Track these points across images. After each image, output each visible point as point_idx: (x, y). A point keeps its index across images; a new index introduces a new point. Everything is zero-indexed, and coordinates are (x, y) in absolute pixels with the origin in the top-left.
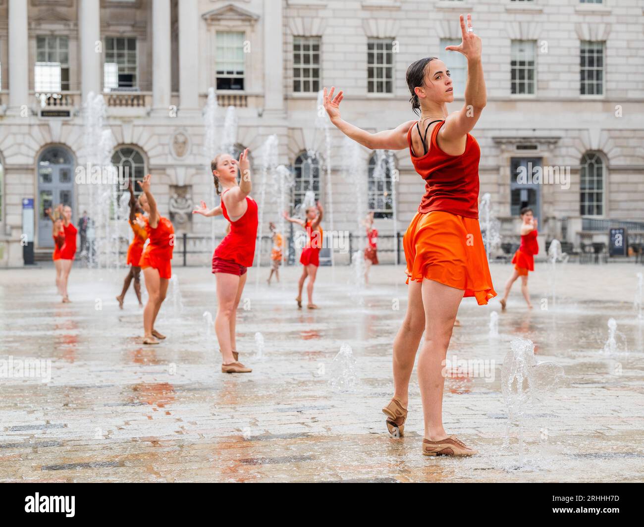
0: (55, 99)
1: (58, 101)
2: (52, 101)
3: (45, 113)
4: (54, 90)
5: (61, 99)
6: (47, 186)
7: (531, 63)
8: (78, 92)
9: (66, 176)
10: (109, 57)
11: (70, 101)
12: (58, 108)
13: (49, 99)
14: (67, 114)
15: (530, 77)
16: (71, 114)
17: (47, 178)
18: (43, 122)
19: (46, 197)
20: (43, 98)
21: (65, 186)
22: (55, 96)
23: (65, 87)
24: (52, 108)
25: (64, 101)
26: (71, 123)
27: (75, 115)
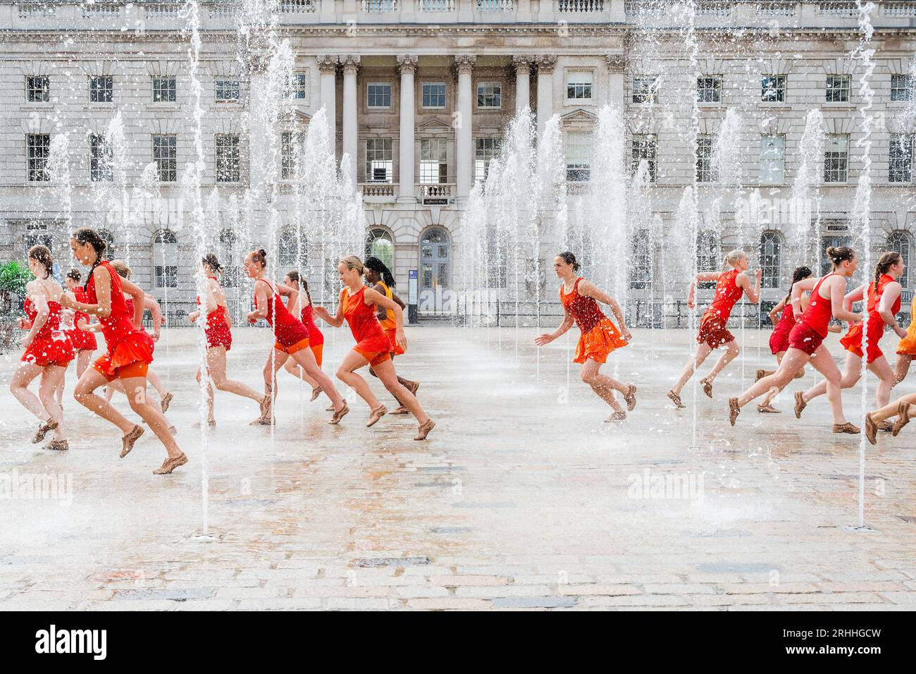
0: (436, 190)
1: (438, 192)
2: (433, 191)
3: (426, 202)
4: (434, 182)
5: (440, 189)
6: (427, 260)
7: (844, 154)
8: (455, 184)
9: (443, 252)
10: (478, 153)
11: (447, 191)
12: (438, 197)
13: (430, 189)
14: (445, 201)
15: (843, 167)
16: (448, 202)
17: (427, 253)
18: (425, 208)
19: (427, 269)
20: (426, 188)
21: (443, 260)
22: (435, 187)
23: (443, 180)
24: (433, 197)
25: (442, 192)
26: (448, 209)
27: (451, 203)
